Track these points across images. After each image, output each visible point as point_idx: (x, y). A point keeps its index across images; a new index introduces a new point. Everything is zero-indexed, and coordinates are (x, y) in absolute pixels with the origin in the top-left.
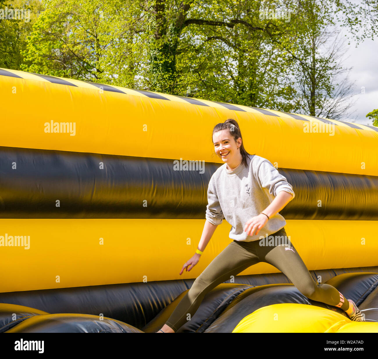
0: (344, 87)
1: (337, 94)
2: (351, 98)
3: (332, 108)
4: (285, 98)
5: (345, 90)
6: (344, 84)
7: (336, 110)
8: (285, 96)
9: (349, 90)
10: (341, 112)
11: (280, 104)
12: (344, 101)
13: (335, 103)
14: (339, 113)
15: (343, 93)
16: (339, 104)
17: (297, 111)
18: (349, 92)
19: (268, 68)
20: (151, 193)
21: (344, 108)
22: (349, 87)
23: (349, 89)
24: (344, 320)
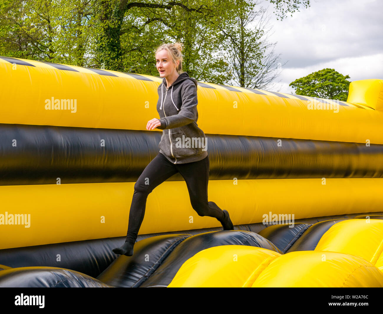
0: (271, 60)
2: (276, 70)
3: (260, 79)
4: (218, 71)
5: (271, 63)
6: (269, 57)
7: (262, 81)
8: (218, 69)
9: (274, 63)
10: (267, 82)
11: (214, 77)
12: (270, 73)
13: (262, 74)
14: (266, 84)
15: (269, 65)
16: (265, 75)
17: (228, 82)
18: (274, 65)
19: (203, 44)
20: (103, 160)
21: (270, 79)
22: (274, 60)
23: (274, 61)
24: (274, 256)
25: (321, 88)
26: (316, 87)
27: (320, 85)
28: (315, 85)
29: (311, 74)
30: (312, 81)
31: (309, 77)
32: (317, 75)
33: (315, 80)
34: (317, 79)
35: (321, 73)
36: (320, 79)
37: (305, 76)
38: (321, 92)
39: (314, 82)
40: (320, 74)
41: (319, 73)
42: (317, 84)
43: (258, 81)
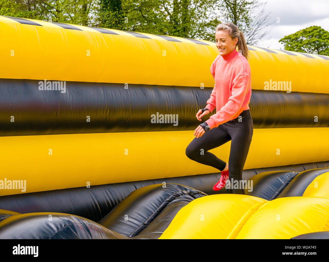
0: (261, 18)
1: (255, 24)
2: (266, 27)
3: (251, 36)
4: (213, 29)
5: (261, 20)
6: (260, 16)
7: (254, 38)
8: (212, 27)
9: (265, 21)
10: (258, 39)
11: (209, 34)
12: (261, 30)
13: (253, 32)
14: (257, 40)
15: (260, 23)
16: (256, 32)
18: (264, 23)
21: (261, 36)
22: (264, 18)
25: (308, 44)
26: (303, 43)
27: (307, 41)
28: (303, 41)
29: (299, 32)
30: (300, 38)
31: (297, 33)
32: (305, 32)
33: (303, 36)
34: (304, 36)
35: (308, 30)
36: (308, 36)
37: (294, 33)
38: (308, 47)
39: (302, 39)
40: (307, 32)
41: (306, 30)
42: (304, 40)
43: (249, 38)
